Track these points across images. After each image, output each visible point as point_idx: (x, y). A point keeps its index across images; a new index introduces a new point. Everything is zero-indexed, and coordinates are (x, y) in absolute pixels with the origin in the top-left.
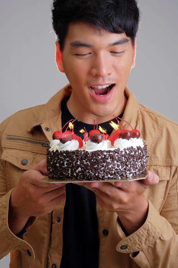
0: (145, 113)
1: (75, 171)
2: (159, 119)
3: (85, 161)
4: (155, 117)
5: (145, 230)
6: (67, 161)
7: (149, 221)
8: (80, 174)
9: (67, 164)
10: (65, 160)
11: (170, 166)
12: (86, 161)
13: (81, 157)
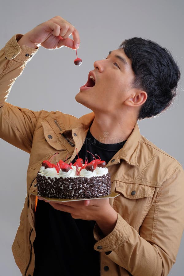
0: (144, 145)
1: (78, 192)
2: (154, 150)
3: (85, 185)
4: (151, 148)
5: (114, 235)
6: (72, 185)
7: (117, 228)
8: (81, 194)
9: (71, 187)
10: (70, 184)
11: (155, 187)
12: (87, 185)
13: (83, 182)
